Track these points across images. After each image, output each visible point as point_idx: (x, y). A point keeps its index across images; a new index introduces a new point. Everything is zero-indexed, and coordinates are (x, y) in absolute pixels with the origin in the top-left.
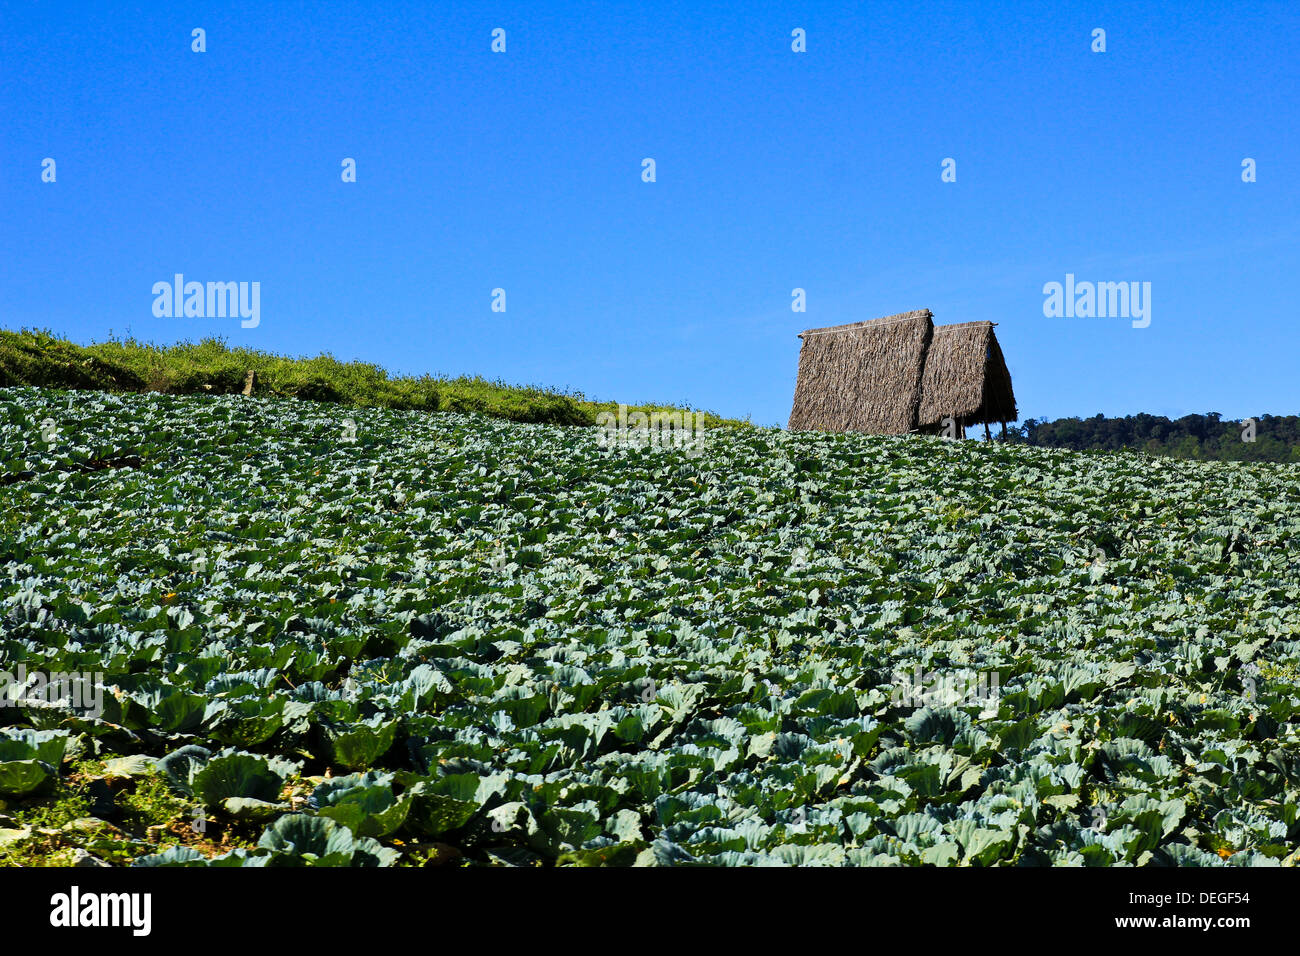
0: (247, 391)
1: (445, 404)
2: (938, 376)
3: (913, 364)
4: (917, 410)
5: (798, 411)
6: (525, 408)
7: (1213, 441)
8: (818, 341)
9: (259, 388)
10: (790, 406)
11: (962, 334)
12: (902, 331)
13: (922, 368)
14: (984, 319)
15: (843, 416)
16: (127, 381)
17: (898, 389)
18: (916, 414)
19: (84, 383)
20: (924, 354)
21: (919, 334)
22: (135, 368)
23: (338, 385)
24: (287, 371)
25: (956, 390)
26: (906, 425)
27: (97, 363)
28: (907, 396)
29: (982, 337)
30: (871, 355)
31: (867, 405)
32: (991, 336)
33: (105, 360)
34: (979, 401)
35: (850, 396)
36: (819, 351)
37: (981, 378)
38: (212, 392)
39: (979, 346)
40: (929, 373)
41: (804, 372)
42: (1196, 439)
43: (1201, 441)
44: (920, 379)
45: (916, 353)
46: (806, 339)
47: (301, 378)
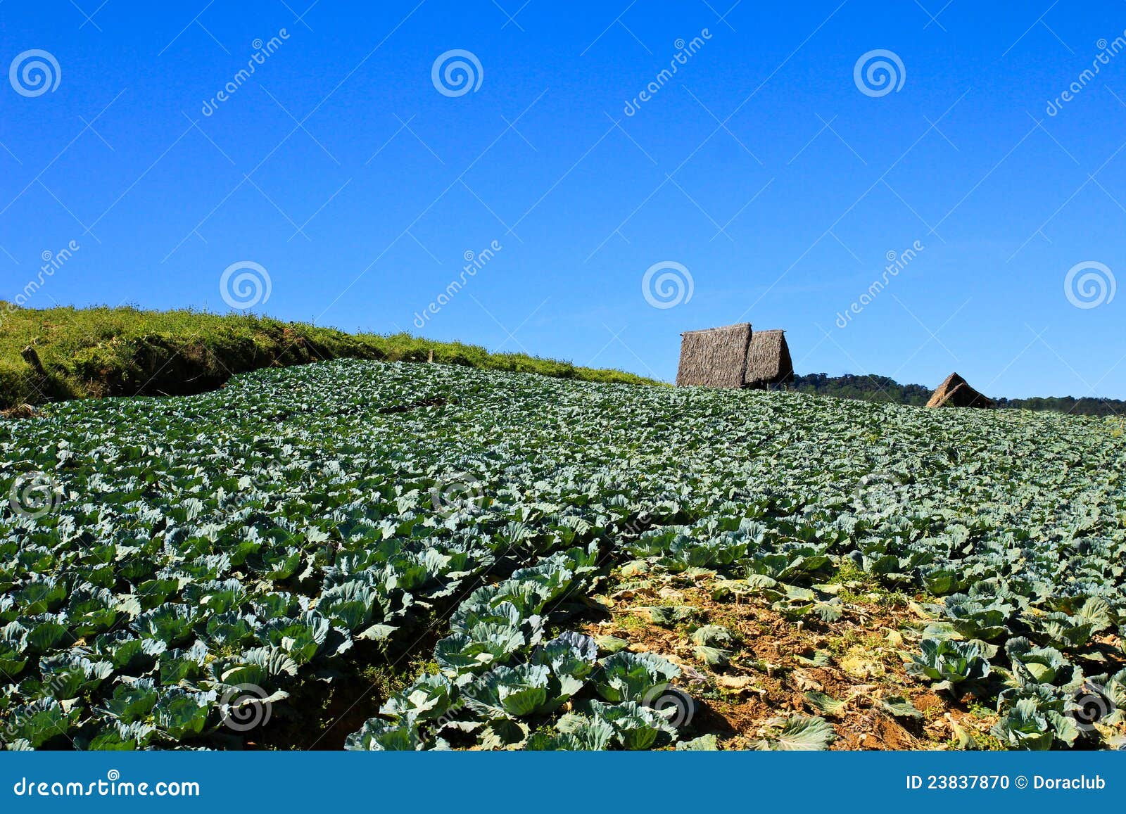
0: (430, 360)
1: (518, 368)
2: (755, 358)
3: (742, 350)
4: (744, 374)
5: (681, 374)
6: (554, 370)
7: (822, 388)
8: (691, 337)
9: (435, 359)
10: (676, 371)
11: (767, 336)
12: (735, 333)
13: (746, 353)
14: (779, 328)
15: (705, 377)
16: (379, 355)
17: (734, 363)
18: (744, 377)
19: (361, 356)
20: (747, 346)
21: (745, 337)
22: (380, 348)
23: (469, 357)
24: (445, 350)
25: (764, 365)
26: (738, 383)
27: (365, 346)
28: (739, 368)
29: (778, 338)
30: (719, 346)
31: (718, 372)
32: (783, 337)
33: (368, 344)
34: (777, 371)
35: (708, 367)
36: (691, 344)
37: (778, 359)
38: (415, 361)
39: (777, 343)
40: (751, 355)
41: (683, 354)
42: (814, 387)
43: (816, 388)
44: (745, 360)
45: (744, 345)
46: (684, 336)
47: (453, 354)
